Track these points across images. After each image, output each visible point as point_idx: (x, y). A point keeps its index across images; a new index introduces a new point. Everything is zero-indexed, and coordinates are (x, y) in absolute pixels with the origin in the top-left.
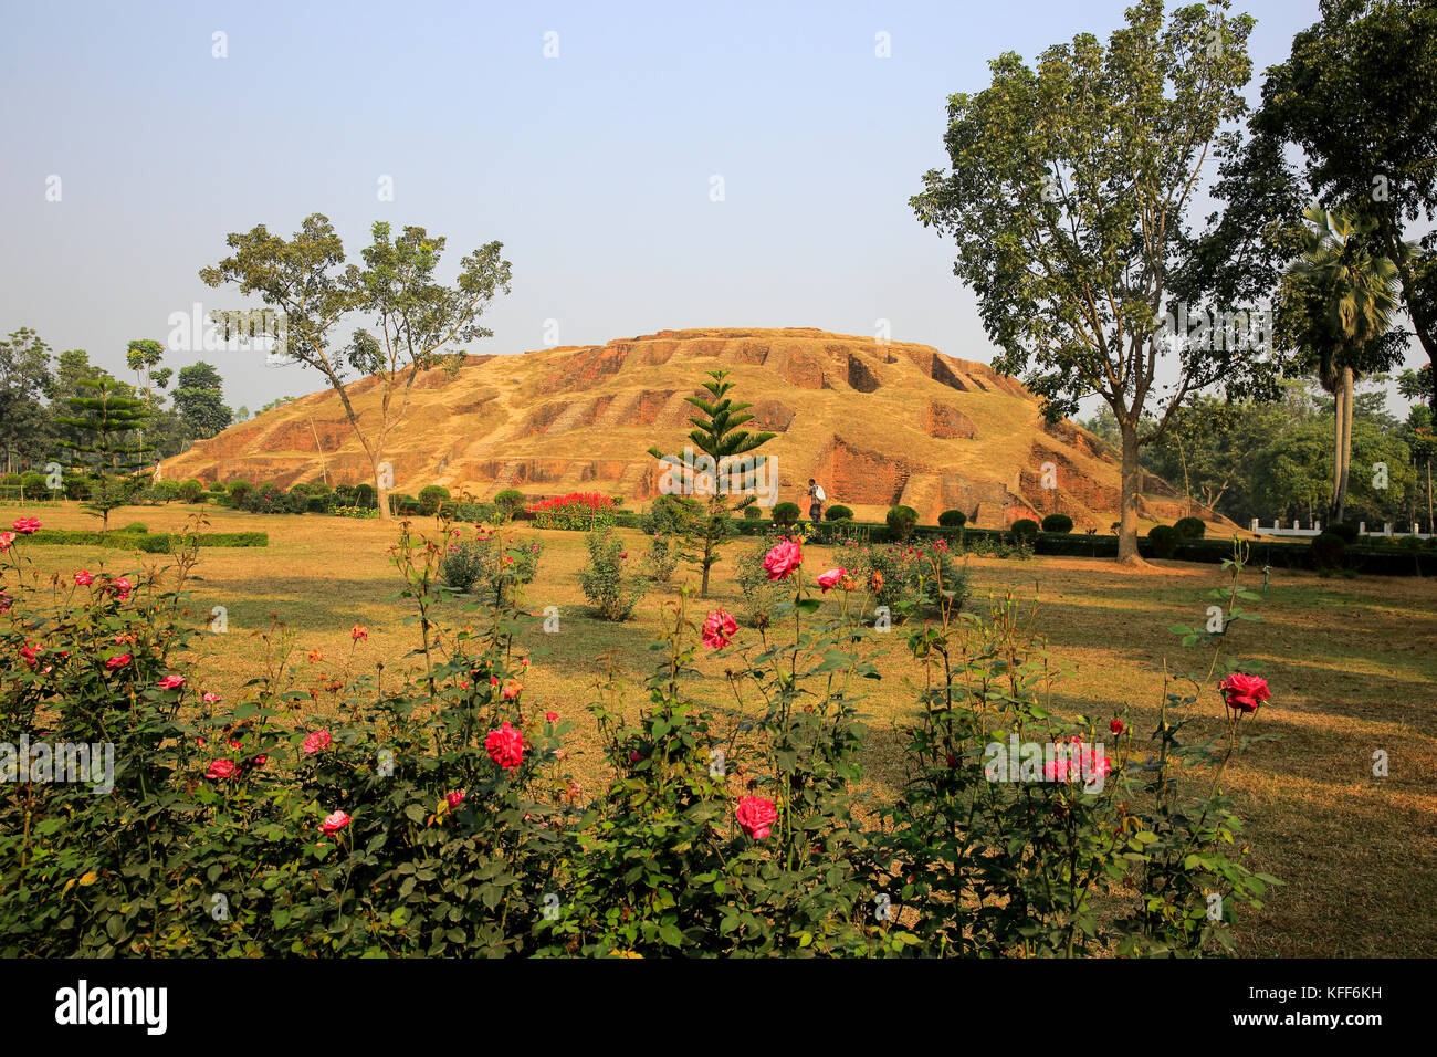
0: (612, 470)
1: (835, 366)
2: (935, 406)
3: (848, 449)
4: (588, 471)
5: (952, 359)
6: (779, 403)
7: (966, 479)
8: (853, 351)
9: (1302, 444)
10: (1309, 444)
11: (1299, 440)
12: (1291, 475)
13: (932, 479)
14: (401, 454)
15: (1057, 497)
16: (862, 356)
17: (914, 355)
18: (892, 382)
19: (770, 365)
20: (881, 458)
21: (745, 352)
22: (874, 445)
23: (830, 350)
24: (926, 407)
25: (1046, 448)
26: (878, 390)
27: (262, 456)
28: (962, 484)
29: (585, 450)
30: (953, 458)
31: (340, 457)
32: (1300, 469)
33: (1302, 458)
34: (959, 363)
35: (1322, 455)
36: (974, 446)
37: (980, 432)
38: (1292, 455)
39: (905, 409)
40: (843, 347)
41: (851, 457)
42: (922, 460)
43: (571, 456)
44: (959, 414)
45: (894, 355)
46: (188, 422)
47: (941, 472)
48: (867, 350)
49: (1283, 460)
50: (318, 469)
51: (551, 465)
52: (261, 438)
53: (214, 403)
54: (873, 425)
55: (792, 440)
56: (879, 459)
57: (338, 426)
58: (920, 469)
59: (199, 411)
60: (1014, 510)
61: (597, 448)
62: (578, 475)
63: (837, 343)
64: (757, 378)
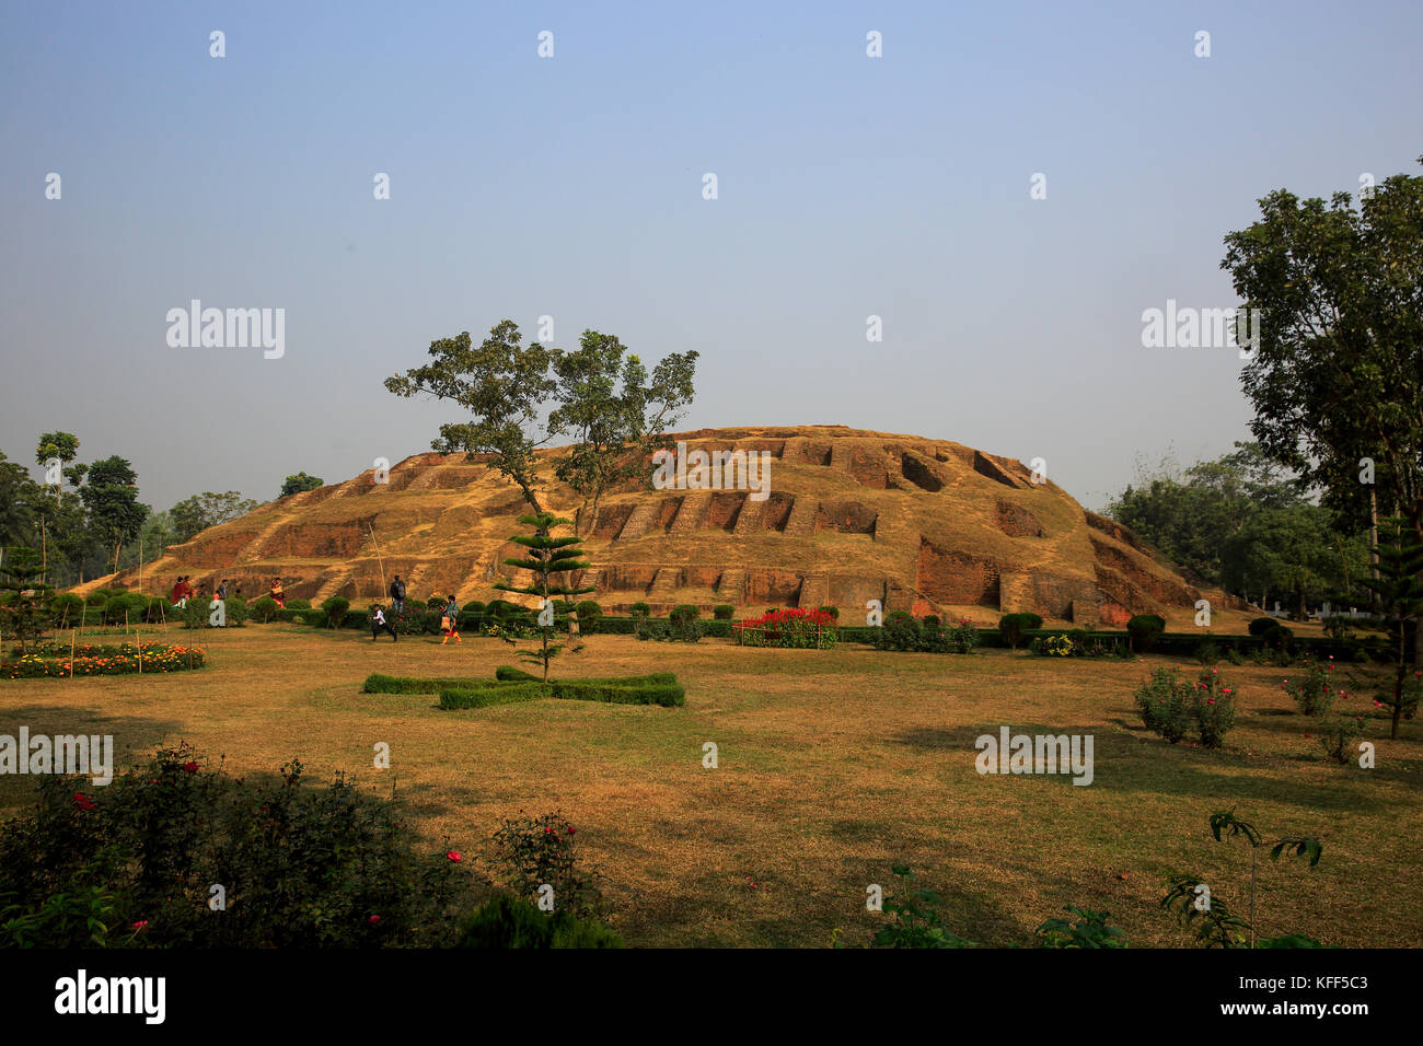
0: (704, 576)
1: (895, 465)
2: (1000, 504)
3: (934, 550)
4: (680, 578)
5: (993, 457)
6: (860, 505)
7: (1057, 577)
8: (907, 450)
9: (1275, 531)
10: (1282, 531)
11: (1271, 527)
12: (1266, 561)
13: (1025, 578)
14: (436, 560)
15: (1131, 593)
16: (917, 454)
17: (960, 452)
18: (955, 481)
19: (838, 467)
20: (969, 557)
21: (805, 451)
22: (959, 544)
23: (887, 449)
24: (992, 506)
25: (1102, 544)
26: (944, 489)
27: (264, 563)
28: (1053, 583)
29: (670, 555)
30: (1037, 558)
31: (363, 565)
32: (1275, 555)
33: (1275, 544)
34: (999, 459)
35: (1294, 542)
36: (1050, 544)
37: (1047, 530)
38: (1266, 542)
39: (976, 509)
40: (897, 447)
41: (937, 557)
42: (1012, 559)
43: (655, 562)
44: (1025, 512)
45: (941, 453)
46: (100, 522)
47: (1032, 571)
48: (918, 449)
49: (1259, 547)
50: (341, 578)
51: (634, 572)
52: (258, 543)
53: (127, 499)
54: (953, 525)
55: (884, 542)
56: (967, 560)
57: (344, 529)
58: (1011, 569)
59: (114, 510)
60: (1106, 607)
61: (684, 553)
62: (671, 582)
63: (892, 442)
64: (829, 479)
